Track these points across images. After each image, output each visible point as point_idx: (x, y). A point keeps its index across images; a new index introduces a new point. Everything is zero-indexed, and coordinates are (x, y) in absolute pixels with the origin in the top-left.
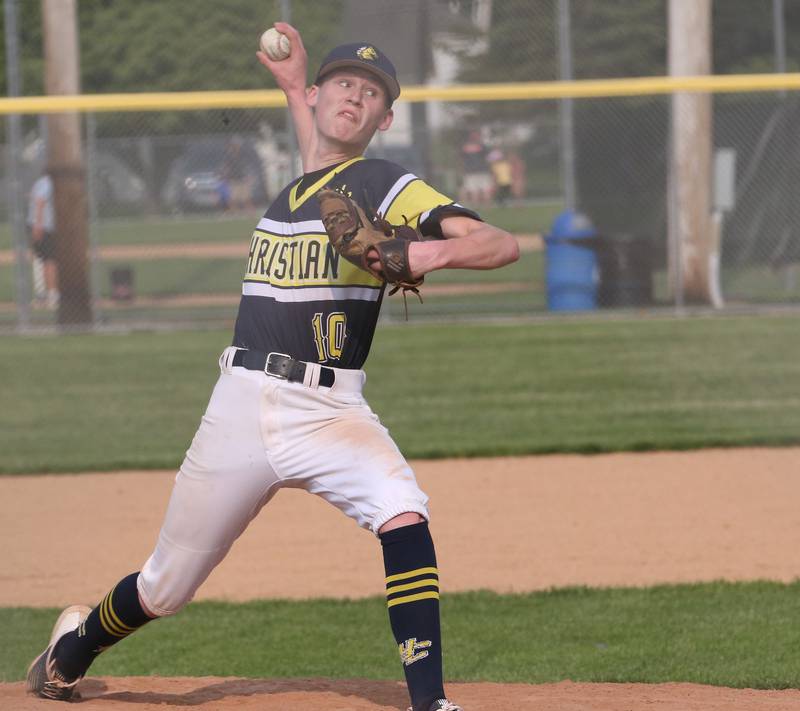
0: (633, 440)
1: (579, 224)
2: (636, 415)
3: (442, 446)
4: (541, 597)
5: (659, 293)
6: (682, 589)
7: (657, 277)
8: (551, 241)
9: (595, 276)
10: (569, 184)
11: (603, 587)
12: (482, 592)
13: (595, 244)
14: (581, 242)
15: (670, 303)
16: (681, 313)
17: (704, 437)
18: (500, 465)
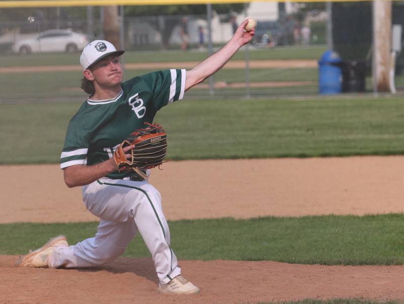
0: (321, 152)
1: (334, 56)
2: (331, 141)
3: (239, 154)
4: (253, 220)
5: (368, 87)
6: (315, 217)
7: (367, 80)
8: (322, 63)
9: (340, 79)
10: (329, 38)
11: (281, 217)
12: (229, 218)
13: (340, 65)
14: (335, 64)
15: (371, 91)
16: (376, 95)
17: (352, 151)
18: (262, 162)
